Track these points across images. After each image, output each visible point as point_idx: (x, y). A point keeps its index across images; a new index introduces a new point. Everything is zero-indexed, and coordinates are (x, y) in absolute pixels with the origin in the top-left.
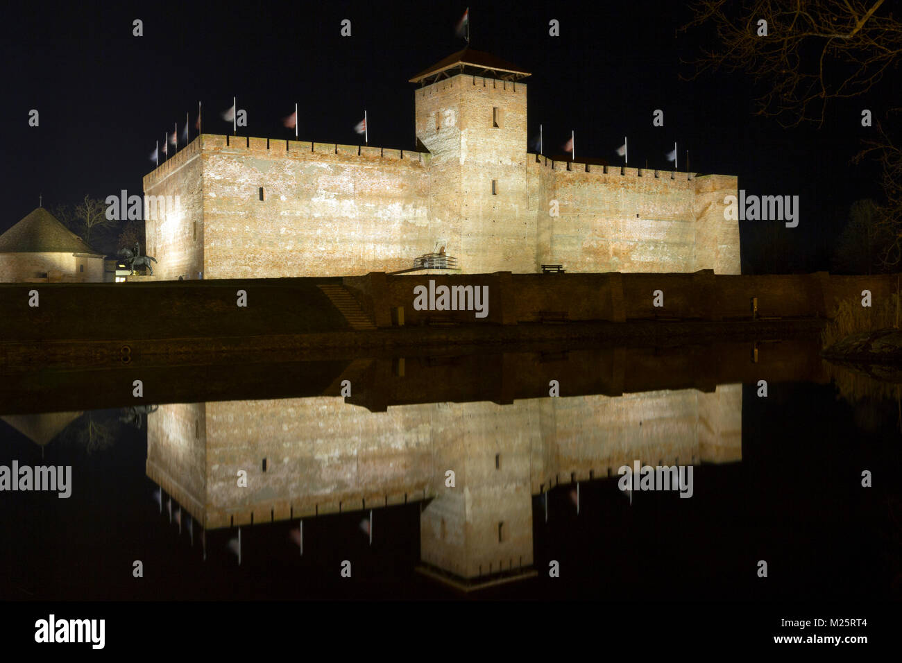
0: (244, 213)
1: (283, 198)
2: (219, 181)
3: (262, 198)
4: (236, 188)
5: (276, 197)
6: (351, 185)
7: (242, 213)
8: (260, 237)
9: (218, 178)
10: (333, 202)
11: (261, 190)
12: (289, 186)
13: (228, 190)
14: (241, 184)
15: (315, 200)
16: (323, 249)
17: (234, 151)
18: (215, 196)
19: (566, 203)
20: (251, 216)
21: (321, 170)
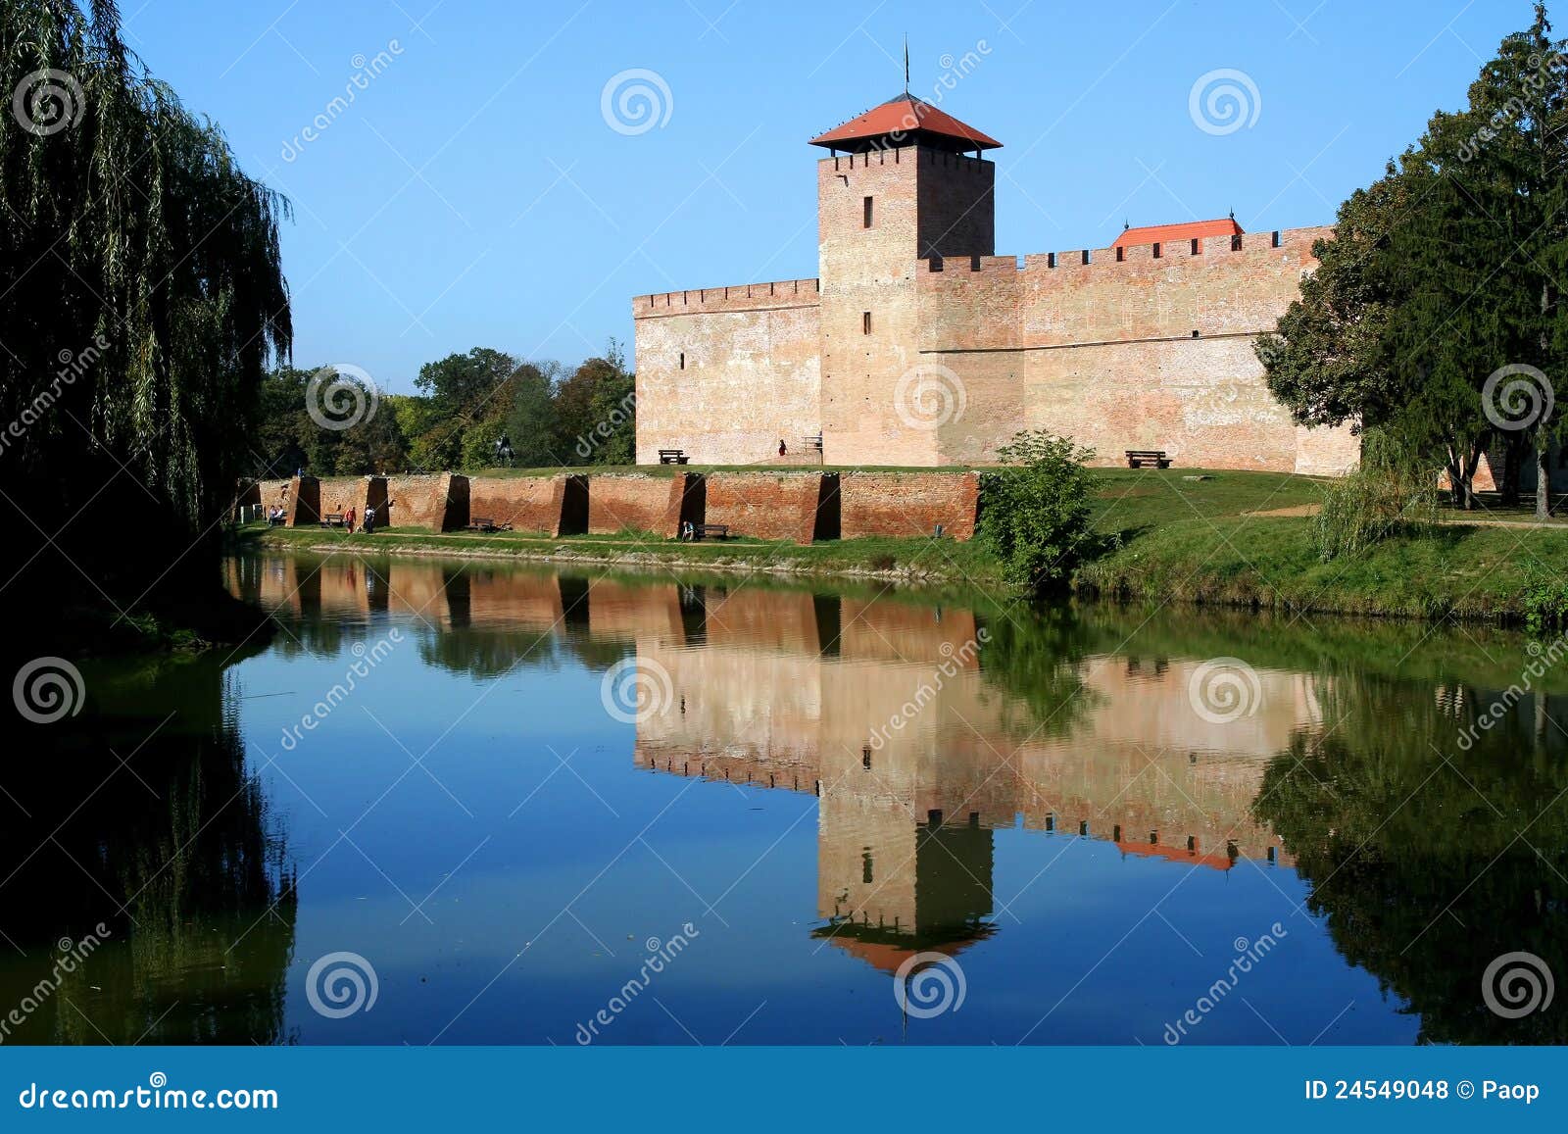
0: (668, 387)
1: (702, 364)
2: (648, 351)
3: (682, 367)
4: (661, 357)
6: (766, 338)
7: (665, 388)
10: (749, 363)
11: (682, 356)
12: (707, 348)
14: (665, 352)
15: (731, 363)
16: (738, 427)
17: (658, 312)
19: (1048, 327)
20: (674, 391)
21: (736, 323)
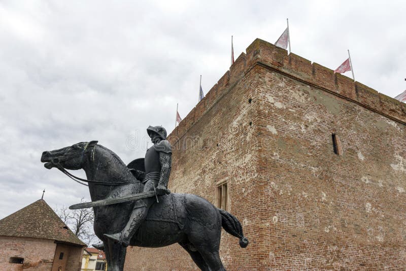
0: (316, 169)
1: (361, 156)
2: (281, 111)
3: (336, 151)
4: (303, 127)
5: (352, 152)
7: (314, 170)
8: (341, 214)
9: (279, 105)
11: (334, 139)
12: (365, 141)
13: (292, 128)
14: (309, 124)
15: (394, 167)
17: (298, 74)
18: (276, 133)
20: (326, 177)
